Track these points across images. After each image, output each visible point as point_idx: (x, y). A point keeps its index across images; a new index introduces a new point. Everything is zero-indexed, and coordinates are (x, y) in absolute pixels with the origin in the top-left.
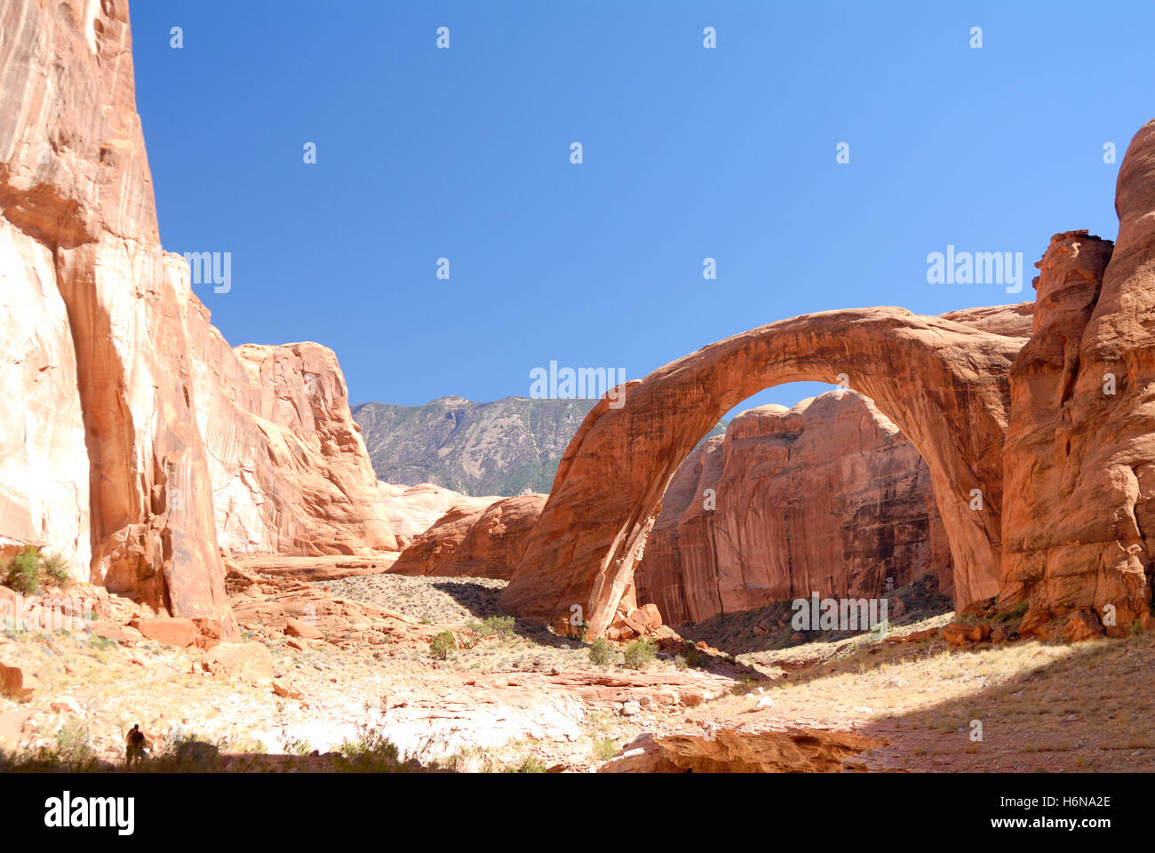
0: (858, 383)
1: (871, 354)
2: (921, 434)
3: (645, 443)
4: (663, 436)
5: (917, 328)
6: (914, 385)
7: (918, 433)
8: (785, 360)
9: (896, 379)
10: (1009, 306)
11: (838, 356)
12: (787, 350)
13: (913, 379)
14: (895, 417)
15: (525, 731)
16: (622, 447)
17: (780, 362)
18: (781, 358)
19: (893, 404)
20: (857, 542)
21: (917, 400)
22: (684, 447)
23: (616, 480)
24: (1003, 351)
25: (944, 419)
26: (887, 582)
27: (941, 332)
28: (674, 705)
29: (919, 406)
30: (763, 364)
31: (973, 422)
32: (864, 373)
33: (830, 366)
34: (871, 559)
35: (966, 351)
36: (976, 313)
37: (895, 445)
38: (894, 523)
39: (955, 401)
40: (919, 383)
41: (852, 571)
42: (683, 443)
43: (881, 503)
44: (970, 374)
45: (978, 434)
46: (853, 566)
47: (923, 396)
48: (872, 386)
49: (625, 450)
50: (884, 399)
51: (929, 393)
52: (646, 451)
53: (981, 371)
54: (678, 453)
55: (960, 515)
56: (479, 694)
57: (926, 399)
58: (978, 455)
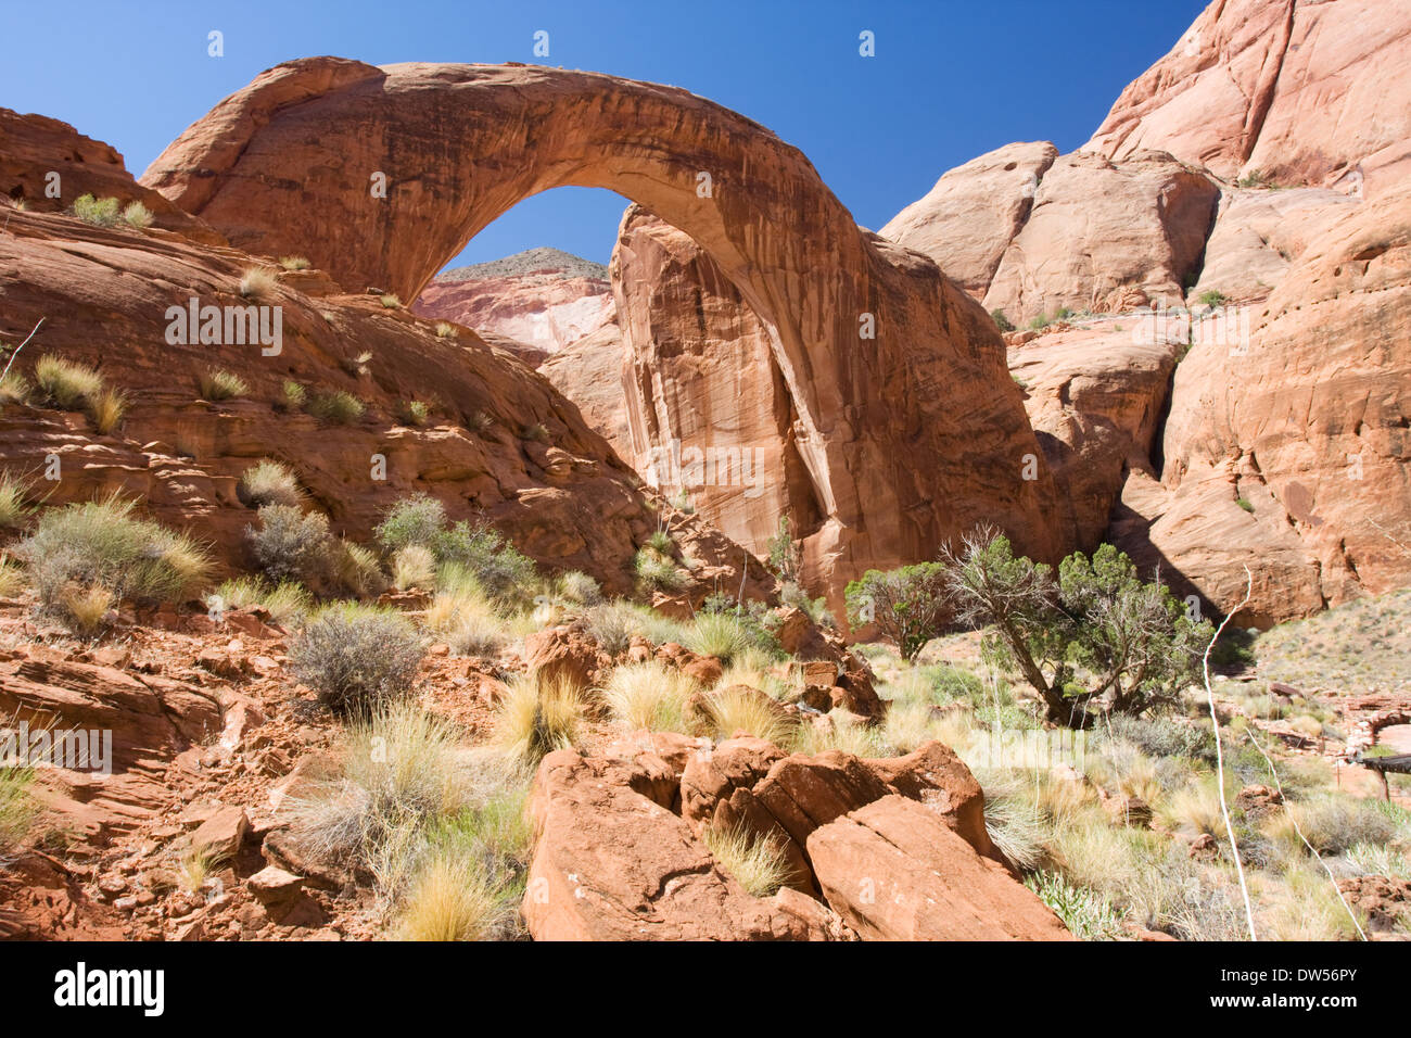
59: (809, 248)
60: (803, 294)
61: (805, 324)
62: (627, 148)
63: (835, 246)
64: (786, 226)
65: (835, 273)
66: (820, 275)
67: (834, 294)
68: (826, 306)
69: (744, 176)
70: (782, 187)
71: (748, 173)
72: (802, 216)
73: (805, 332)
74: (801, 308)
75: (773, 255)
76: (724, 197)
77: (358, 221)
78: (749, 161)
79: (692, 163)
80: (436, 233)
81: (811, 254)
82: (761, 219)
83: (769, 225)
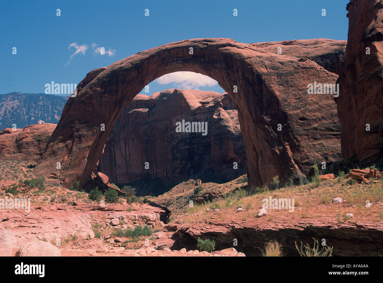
0: (211, 72)
1: (218, 59)
2: (240, 97)
3: (108, 97)
4: (117, 94)
5: (240, 48)
6: (238, 74)
7: (238, 97)
8: (177, 61)
9: (229, 71)
10: (278, 42)
11: (202, 60)
12: (178, 56)
13: (237, 72)
14: (228, 89)
15: (68, 234)
16: (97, 99)
17: (175, 61)
18: (175, 59)
19: (227, 82)
20: (178, 154)
21: (239, 81)
22: (127, 100)
23: (93, 115)
24: (278, 61)
25: (251, 90)
26: (191, 171)
27: (251, 51)
28: (136, 220)
29: (240, 84)
30: (166, 62)
31: (264, 92)
32: (214, 68)
33: (198, 64)
34: (184, 161)
35: (262, 60)
36: (263, 44)
37: (196, 113)
38: (195, 146)
39: (257, 83)
40: (240, 73)
41: (176, 166)
42: (126, 98)
43: (190, 138)
44: (264, 70)
45: (266, 98)
46: (176, 164)
47: (242, 80)
48: (218, 74)
49: (98, 100)
50: (223, 80)
51: (245, 78)
52: (109, 101)
53: (268, 69)
54: (124, 102)
55: (257, 135)
56: (44, 214)
57: (243, 81)
58: (266, 107)
63: (239, 70)
64: (222, 69)
71: (208, 57)
72: (227, 65)
77: (95, 106)
79: (190, 61)
81: (232, 75)
82: (213, 69)
83: (216, 70)
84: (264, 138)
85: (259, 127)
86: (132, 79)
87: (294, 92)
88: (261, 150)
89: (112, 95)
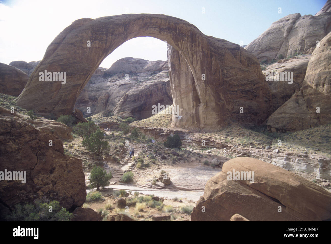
59: (194, 46)
60: (193, 56)
61: (194, 62)
62: (149, 28)
63: (200, 45)
64: (188, 41)
65: (200, 51)
66: (197, 52)
67: (200, 55)
68: (198, 58)
69: (178, 32)
70: (187, 33)
71: (179, 30)
72: (192, 39)
73: (194, 64)
74: (192, 59)
75: (185, 48)
76: (173, 37)
77: (85, 49)
78: (179, 28)
79: (165, 30)
80: (102, 50)
81: (194, 47)
82: (182, 40)
83: (184, 42)
84: (212, 94)
85: (209, 86)
86: (119, 33)
87: (225, 67)
88: (207, 102)
89: (102, 43)
